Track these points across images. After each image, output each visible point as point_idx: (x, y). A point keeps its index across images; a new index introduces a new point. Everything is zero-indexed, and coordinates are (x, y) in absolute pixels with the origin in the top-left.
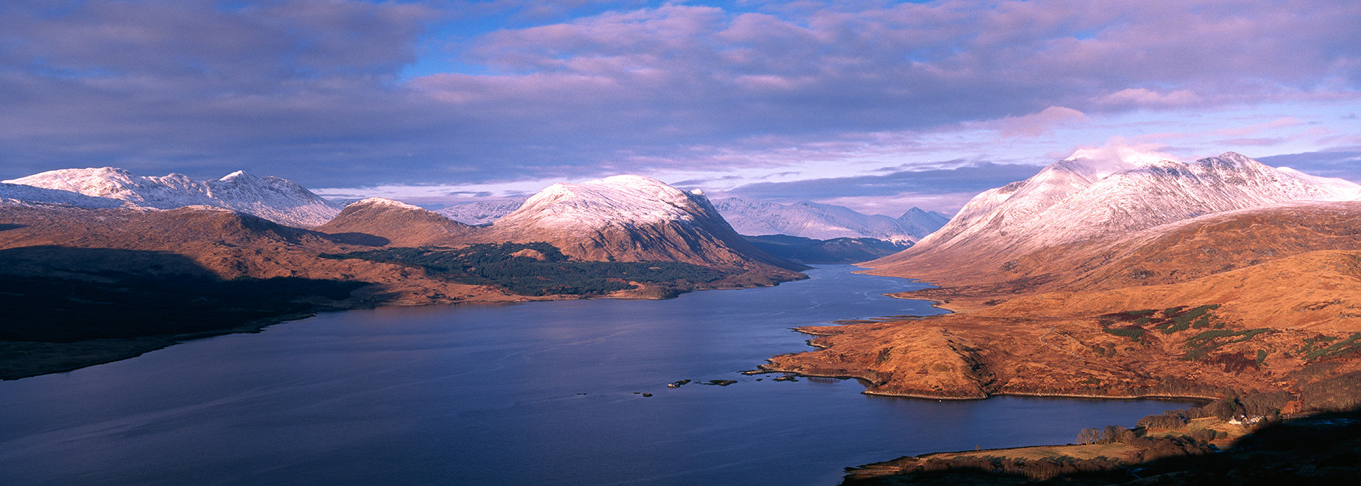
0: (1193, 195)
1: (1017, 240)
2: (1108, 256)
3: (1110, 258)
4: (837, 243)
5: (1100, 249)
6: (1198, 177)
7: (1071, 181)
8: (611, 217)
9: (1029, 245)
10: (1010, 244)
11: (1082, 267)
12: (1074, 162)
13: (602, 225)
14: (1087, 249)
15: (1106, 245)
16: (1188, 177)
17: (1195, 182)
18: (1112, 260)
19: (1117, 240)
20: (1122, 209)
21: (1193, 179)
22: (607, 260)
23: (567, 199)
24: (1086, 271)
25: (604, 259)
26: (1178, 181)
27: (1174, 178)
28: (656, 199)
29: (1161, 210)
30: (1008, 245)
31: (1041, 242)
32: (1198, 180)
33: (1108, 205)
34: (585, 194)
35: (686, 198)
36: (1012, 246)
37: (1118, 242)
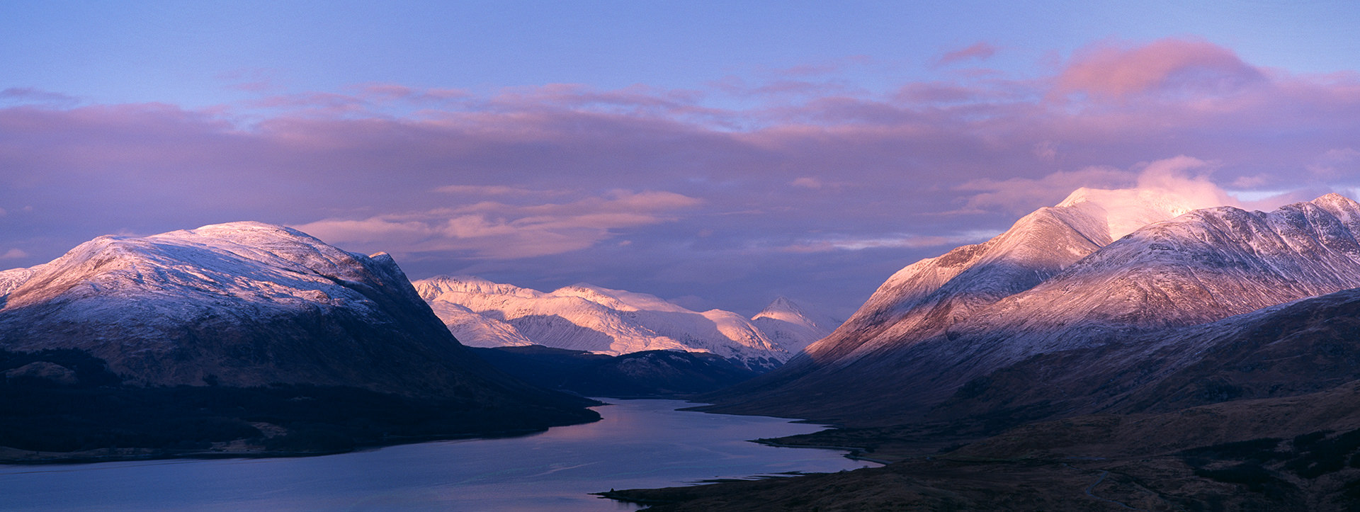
0: (1275, 268)
1: (977, 346)
2: (1148, 366)
3: (1150, 371)
4: (644, 360)
5: (1133, 356)
6: (1283, 237)
7: (1068, 243)
8: (212, 301)
9: (1000, 355)
10: (966, 354)
11: (1103, 388)
12: (1071, 210)
13: (193, 316)
14: (1110, 357)
15: (1142, 350)
16: (1265, 236)
17: (1279, 244)
18: (1156, 374)
19: (1160, 340)
20: (1159, 291)
21: (1275, 240)
22: (203, 384)
23: (122, 265)
24: (1112, 395)
25: (198, 382)
26: (1251, 243)
27: (1244, 238)
28: (302, 269)
29: (1224, 293)
30: (962, 357)
31: (1021, 350)
32: (1282, 242)
33: (1136, 284)
34: (157, 257)
35: (359, 267)
36: (968, 358)
37: (1164, 344)
